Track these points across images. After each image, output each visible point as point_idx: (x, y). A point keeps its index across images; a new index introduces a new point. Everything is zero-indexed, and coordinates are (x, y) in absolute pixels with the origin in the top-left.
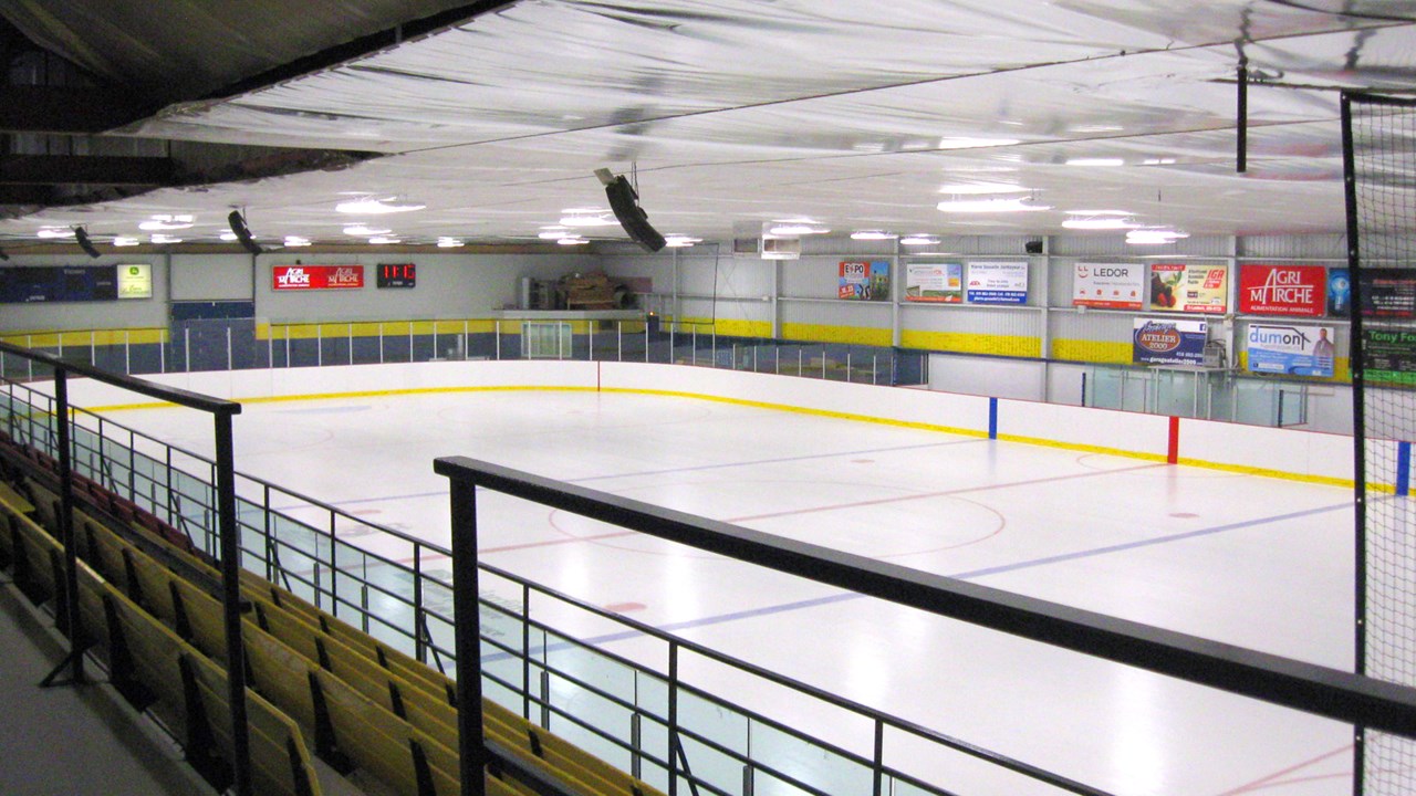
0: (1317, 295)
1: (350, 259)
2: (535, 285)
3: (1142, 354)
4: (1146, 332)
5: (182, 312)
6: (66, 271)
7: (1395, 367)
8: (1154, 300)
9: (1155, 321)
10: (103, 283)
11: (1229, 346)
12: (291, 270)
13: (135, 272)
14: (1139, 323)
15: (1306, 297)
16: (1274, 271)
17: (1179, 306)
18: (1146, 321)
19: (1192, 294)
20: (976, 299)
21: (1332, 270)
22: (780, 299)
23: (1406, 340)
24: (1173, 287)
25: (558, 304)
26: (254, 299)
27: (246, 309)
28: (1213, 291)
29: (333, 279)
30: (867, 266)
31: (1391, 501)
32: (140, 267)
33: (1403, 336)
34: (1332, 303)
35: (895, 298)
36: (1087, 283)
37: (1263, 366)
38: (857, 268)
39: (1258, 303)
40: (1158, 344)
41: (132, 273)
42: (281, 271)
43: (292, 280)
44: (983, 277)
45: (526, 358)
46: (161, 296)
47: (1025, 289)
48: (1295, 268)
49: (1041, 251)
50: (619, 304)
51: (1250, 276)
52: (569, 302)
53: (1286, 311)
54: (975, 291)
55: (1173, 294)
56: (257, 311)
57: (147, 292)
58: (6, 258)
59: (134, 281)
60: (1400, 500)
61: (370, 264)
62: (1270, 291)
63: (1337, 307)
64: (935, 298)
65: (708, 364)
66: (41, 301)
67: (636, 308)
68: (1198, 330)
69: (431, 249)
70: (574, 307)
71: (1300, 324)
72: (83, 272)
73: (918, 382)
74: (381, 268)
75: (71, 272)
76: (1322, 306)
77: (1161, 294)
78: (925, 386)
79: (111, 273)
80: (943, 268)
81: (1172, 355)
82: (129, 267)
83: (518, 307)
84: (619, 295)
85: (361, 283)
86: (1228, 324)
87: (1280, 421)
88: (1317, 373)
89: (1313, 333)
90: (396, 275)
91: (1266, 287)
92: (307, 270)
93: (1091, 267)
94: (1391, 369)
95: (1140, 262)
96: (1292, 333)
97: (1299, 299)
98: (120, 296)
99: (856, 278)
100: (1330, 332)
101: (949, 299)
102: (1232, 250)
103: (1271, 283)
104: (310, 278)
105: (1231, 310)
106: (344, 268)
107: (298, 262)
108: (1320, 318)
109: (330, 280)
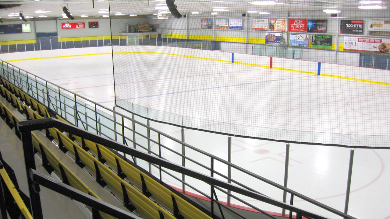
0: (305, 26)
1: (82, 21)
2: (130, 26)
3: (267, 41)
4: (268, 36)
5: (39, 35)
6: (9, 26)
7: (321, 44)
8: (270, 28)
9: (270, 33)
10: (18, 29)
11: (286, 38)
12: (66, 24)
13: (26, 25)
14: (267, 34)
15: (303, 27)
16: (296, 20)
17: (275, 29)
18: (268, 33)
19: (278, 27)
20: (231, 28)
21: (308, 20)
22: (188, 29)
23: (324, 38)
24: (274, 25)
25: (136, 31)
26: (57, 32)
27: (55, 34)
28: (283, 26)
29: (77, 26)
30: (207, 20)
31: (317, 76)
32: (27, 24)
33: (323, 37)
34: (308, 28)
35: (213, 28)
36: (255, 24)
37: (293, 44)
38: (205, 21)
39: (292, 28)
40: (271, 39)
41: (26, 26)
42: (64, 24)
43: (67, 27)
44: (233, 22)
45: (127, 45)
46: (33, 32)
47: (242, 26)
48: (301, 20)
49: (245, 16)
50: (151, 31)
51: (291, 22)
52: (138, 31)
53: (299, 30)
54: (231, 26)
55: (274, 26)
56: (58, 35)
57: (30, 31)
58: (2, 22)
59: (26, 28)
60: (319, 76)
61: (87, 22)
62: (295, 25)
63: (309, 29)
64: (222, 28)
65: (170, 46)
66: (3, 34)
67: (155, 32)
68: (279, 35)
69: (101, 18)
70: (140, 32)
71: (301, 34)
72: (13, 26)
73: (218, 49)
74: (89, 23)
75: (10, 26)
76: (306, 30)
77: (272, 27)
78: (220, 51)
79: (20, 26)
80: (224, 20)
81: (274, 42)
82: (25, 24)
83: (126, 32)
84: (151, 29)
85: (84, 27)
86: (286, 34)
87: (294, 58)
88: (305, 46)
89: (304, 36)
90: (94, 25)
91: (294, 24)
92: (70, 24)
93: (256, 20)
94: (320, 45)
95: (266, 18)
96: (300, 36)
97: (301, 27)
98: (23, 32)
99: (205, 23)
100: (308, 36)
101: (225, 28)
102: (287, 15)
103: (295, 24)
104: (71, 26)
105: (286, 31)
106: (80, 23)
107: (68, 22)
108: (306, 32)
109: (76, 26)
